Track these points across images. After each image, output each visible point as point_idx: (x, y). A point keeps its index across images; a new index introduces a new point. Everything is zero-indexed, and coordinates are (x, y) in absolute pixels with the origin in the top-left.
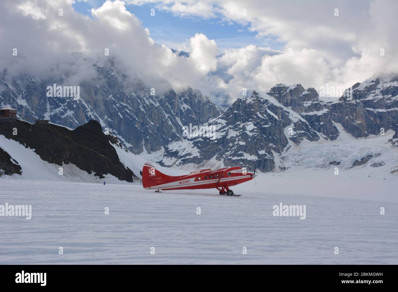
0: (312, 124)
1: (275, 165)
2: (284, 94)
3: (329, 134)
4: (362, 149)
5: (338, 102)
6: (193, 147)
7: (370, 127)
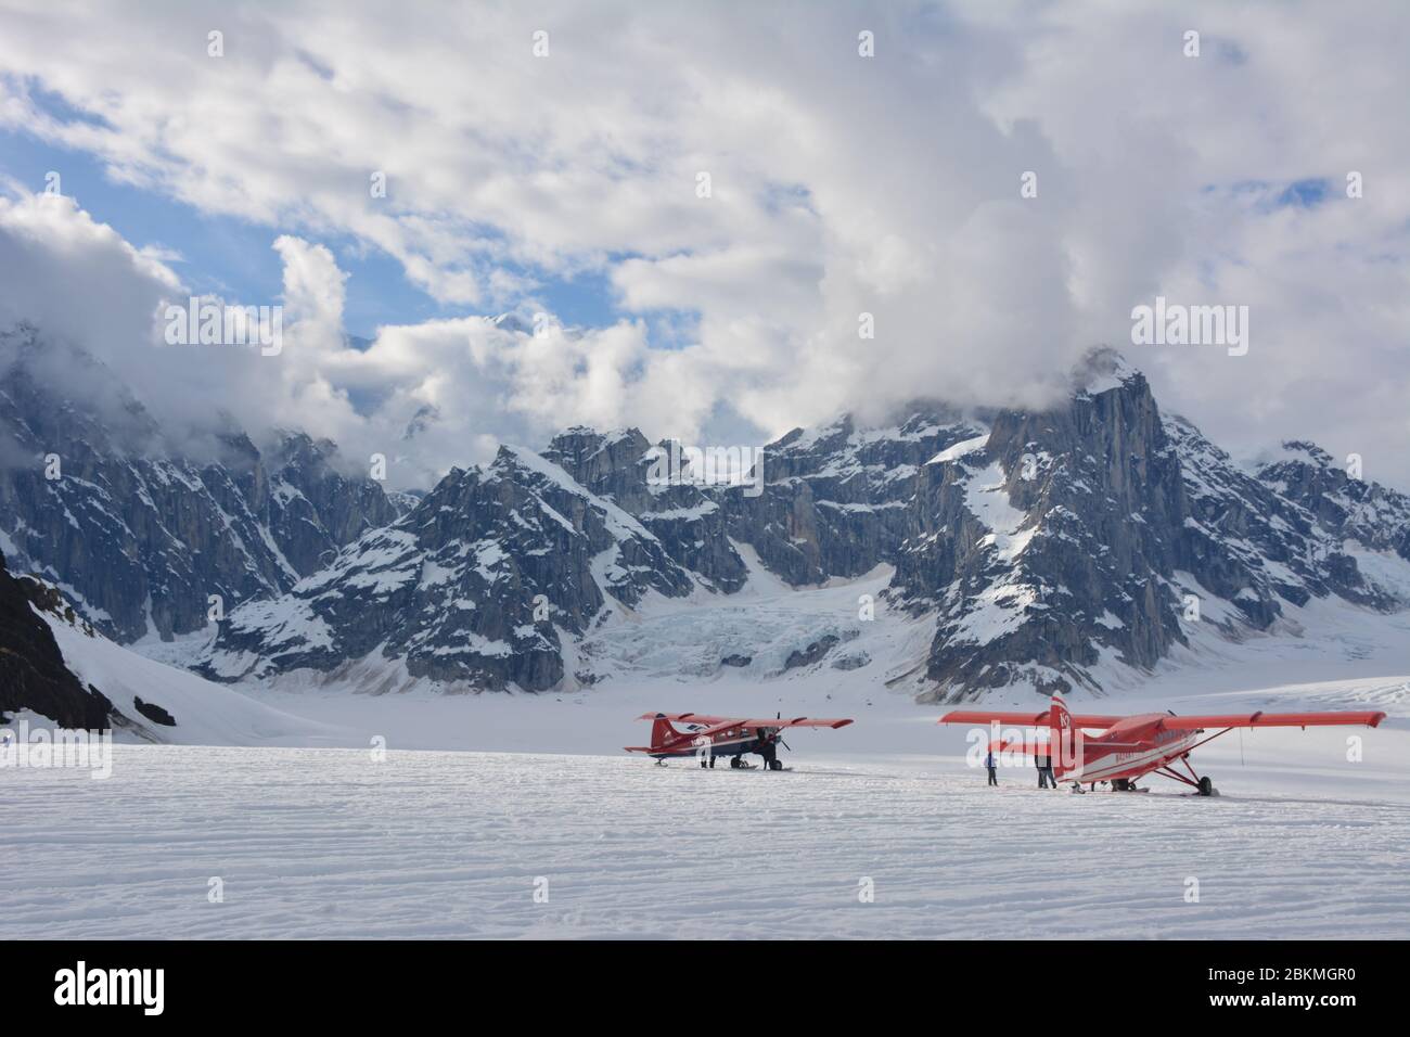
0: (672, 546)
1: (564, 670)
2: (591, 458)
3: (717, 575)
4: (810, 618)
6: (311, 619)
7: (830, 555)
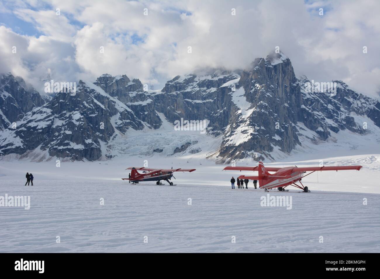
0: (137, 114)
1: (102, 154)
2: (110, 84)
3: (152, 123)
4: (182, 137)
5: (161, 93)
6: (15, 137)
7: (189, 117)
